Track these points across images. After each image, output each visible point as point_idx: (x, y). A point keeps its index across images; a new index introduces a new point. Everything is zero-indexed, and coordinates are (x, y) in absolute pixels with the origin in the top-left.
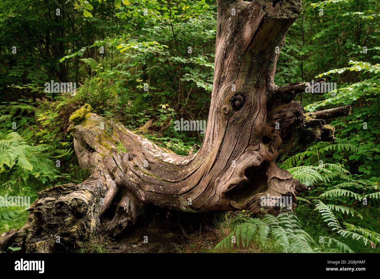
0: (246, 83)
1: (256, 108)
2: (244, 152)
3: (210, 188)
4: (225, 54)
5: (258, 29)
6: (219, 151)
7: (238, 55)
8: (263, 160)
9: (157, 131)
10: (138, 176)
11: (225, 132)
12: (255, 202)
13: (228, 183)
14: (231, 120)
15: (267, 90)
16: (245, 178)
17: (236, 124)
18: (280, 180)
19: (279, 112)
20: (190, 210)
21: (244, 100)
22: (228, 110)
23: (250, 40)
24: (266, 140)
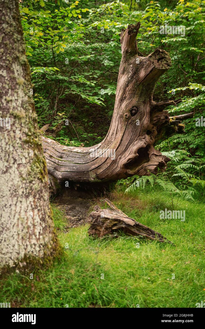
0: (139, 101)
1: (144, 115)
2: (137, 140)
3: (113, 163)
4: (127, 84)
7: (135, 85)
8: (147, 144)
9: (52, 133)
10: (54, 162)
11: (126, 128)
12: (142, 168)
13: (127, 159)
14: (130, 122)
15: (150, 104)
16: (137, 154)
17: (133, 124)
18: (156, 155)
19: (157, 117)
20: (97, 180)
21: (138, 110)
22: (128, 116)
23: (144, 78)
24: (149, 132)
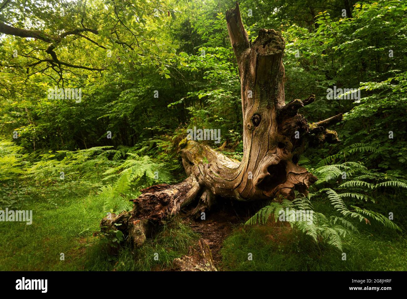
0: (260, 106)
1: (269, 123)
2: (266, 155)
3: (249, 183)
4: (244, 88)
5: (256, 66)
6: (250, 156)
7: (251, 87)
8: (280, 160)
9: (230, 148)
10: (211, 178)
11: (252, 142)
12: (278, 191)
14: (254, 133)
15: (276, 109)
16: (268, 173)
17: (258, 135)
18: (295, 174)
19: (286, 124)
20: (242, 199)
21: (260, 118)
22: (250, 126)
24: (281, 145)
